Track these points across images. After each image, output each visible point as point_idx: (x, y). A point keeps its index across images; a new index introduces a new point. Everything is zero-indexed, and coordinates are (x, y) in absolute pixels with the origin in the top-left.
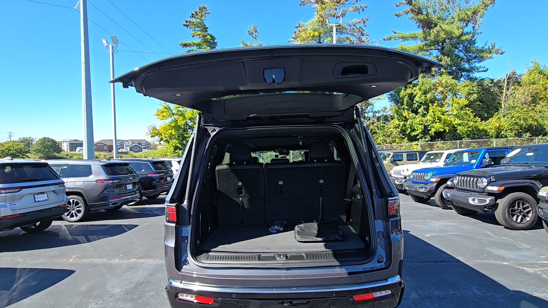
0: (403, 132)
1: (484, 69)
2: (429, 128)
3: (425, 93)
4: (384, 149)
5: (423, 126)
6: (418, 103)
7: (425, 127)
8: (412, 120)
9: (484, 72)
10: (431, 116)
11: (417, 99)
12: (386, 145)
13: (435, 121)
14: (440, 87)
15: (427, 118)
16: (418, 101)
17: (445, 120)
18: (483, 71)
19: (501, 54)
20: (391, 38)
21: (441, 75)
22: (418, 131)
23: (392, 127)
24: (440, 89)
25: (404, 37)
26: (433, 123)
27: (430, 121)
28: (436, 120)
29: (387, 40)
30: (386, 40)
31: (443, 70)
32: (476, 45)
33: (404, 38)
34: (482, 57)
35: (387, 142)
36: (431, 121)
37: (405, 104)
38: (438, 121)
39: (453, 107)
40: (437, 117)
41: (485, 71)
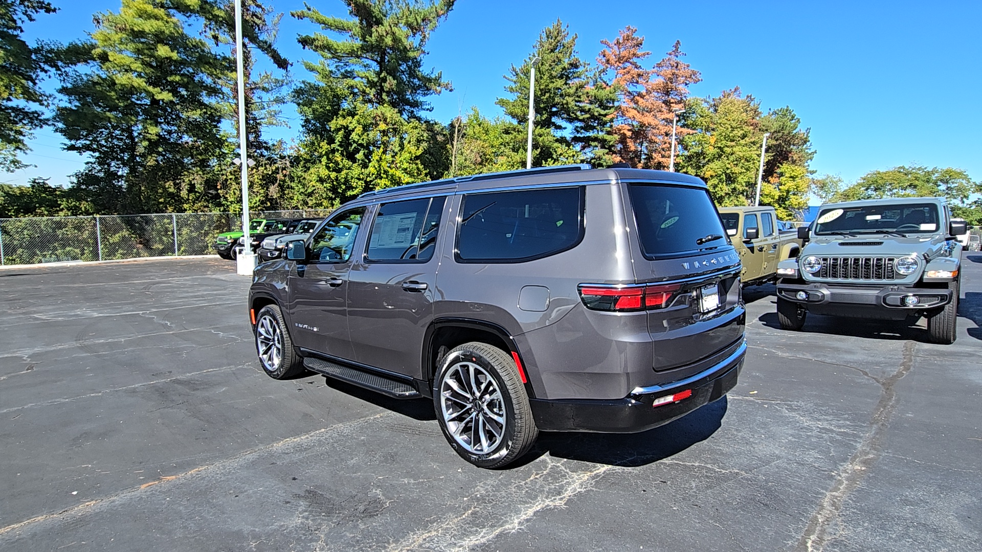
0: (334, 189)
1: (429, 107)
2: (370, 186)
3: (366, 128)
4: (304, 216)
5: (363, 182)
6: (356, 143)
7: (366, 182)
8: (348, 171)
9: (428, 111)
10: (374, 166)
11: (354, 136)
12: (307, 210)
13: (380, 175)
14: (382, 122)
15: (368, 170)
16: (356, 140)
17: (392, 175)
18: (428, 109)
19: (451, 91)
20: (304, 17)
21: (381, 102)
22: (357, 189)
23: (314, 179)
24: (382, 126)
25: (326, 22)
26: (376, 178)
27: (373, 174)
28: (382, 175)
29: (297, 17)
30: (295, 17)
31: (384, 96)
32: (421, 69)
33: (327, 25)
34: (428, 89)
35: (309, 205)
36: (374, 176)
37: (338, 143)
38: (385, 176)
39: (402, 157)
40: (384, 171)
41: (430, 111)
